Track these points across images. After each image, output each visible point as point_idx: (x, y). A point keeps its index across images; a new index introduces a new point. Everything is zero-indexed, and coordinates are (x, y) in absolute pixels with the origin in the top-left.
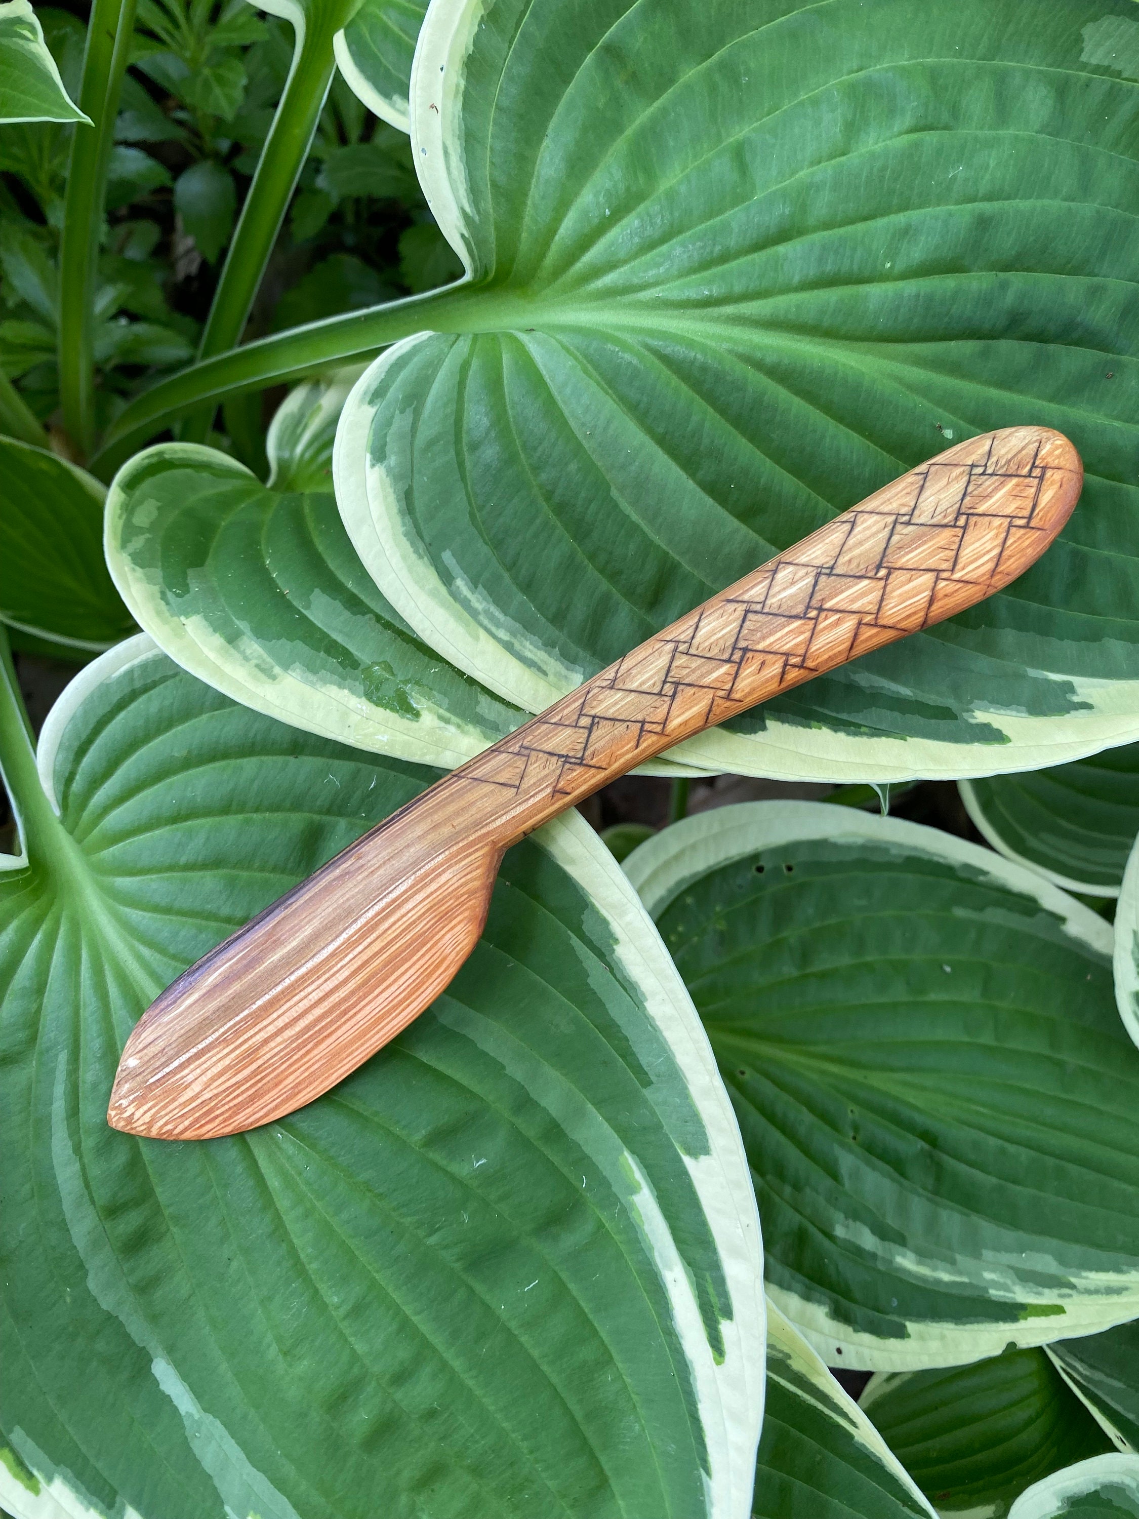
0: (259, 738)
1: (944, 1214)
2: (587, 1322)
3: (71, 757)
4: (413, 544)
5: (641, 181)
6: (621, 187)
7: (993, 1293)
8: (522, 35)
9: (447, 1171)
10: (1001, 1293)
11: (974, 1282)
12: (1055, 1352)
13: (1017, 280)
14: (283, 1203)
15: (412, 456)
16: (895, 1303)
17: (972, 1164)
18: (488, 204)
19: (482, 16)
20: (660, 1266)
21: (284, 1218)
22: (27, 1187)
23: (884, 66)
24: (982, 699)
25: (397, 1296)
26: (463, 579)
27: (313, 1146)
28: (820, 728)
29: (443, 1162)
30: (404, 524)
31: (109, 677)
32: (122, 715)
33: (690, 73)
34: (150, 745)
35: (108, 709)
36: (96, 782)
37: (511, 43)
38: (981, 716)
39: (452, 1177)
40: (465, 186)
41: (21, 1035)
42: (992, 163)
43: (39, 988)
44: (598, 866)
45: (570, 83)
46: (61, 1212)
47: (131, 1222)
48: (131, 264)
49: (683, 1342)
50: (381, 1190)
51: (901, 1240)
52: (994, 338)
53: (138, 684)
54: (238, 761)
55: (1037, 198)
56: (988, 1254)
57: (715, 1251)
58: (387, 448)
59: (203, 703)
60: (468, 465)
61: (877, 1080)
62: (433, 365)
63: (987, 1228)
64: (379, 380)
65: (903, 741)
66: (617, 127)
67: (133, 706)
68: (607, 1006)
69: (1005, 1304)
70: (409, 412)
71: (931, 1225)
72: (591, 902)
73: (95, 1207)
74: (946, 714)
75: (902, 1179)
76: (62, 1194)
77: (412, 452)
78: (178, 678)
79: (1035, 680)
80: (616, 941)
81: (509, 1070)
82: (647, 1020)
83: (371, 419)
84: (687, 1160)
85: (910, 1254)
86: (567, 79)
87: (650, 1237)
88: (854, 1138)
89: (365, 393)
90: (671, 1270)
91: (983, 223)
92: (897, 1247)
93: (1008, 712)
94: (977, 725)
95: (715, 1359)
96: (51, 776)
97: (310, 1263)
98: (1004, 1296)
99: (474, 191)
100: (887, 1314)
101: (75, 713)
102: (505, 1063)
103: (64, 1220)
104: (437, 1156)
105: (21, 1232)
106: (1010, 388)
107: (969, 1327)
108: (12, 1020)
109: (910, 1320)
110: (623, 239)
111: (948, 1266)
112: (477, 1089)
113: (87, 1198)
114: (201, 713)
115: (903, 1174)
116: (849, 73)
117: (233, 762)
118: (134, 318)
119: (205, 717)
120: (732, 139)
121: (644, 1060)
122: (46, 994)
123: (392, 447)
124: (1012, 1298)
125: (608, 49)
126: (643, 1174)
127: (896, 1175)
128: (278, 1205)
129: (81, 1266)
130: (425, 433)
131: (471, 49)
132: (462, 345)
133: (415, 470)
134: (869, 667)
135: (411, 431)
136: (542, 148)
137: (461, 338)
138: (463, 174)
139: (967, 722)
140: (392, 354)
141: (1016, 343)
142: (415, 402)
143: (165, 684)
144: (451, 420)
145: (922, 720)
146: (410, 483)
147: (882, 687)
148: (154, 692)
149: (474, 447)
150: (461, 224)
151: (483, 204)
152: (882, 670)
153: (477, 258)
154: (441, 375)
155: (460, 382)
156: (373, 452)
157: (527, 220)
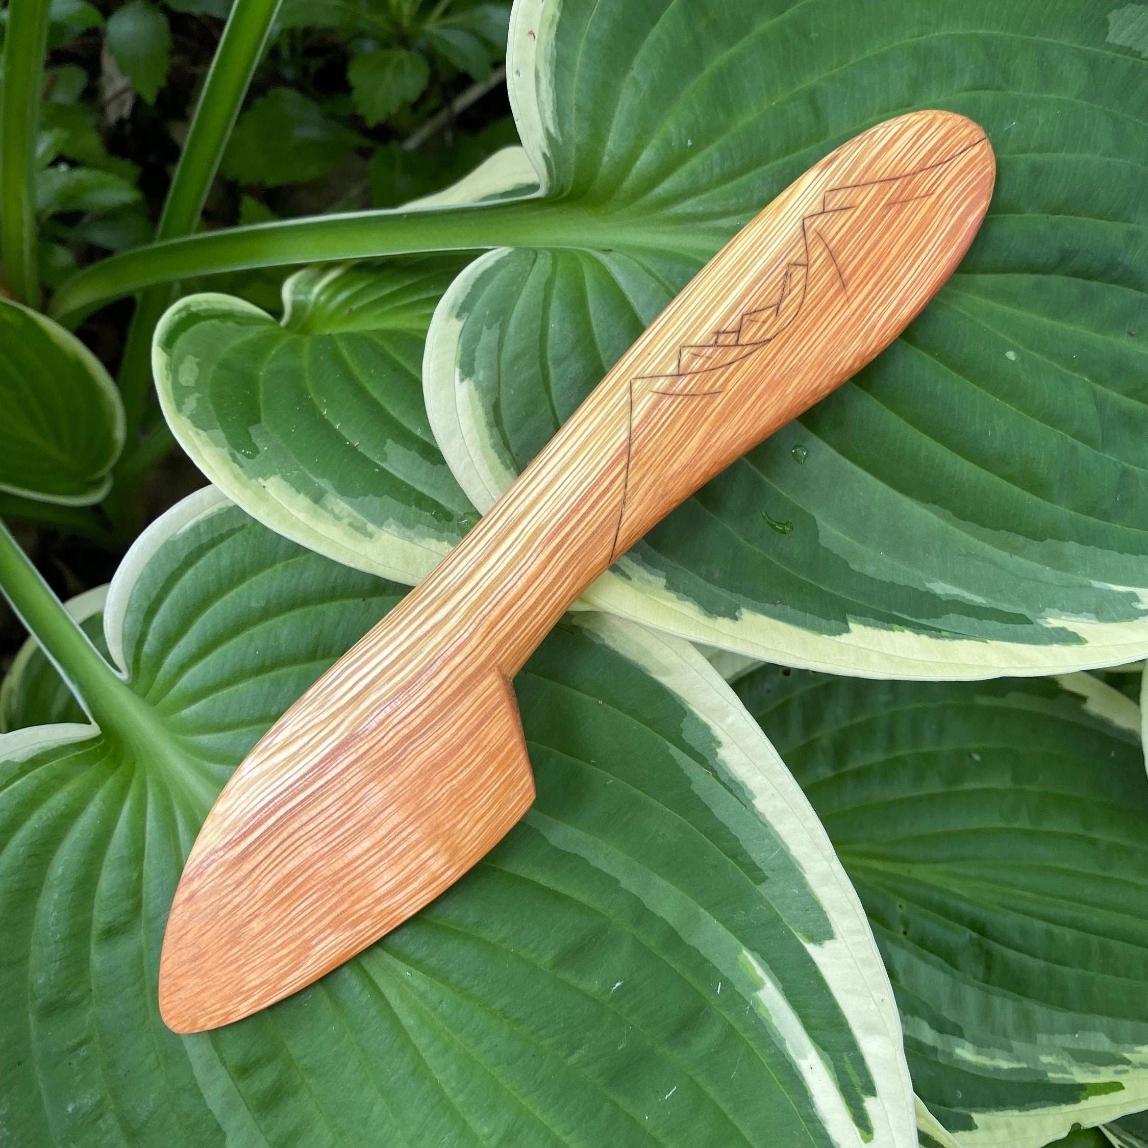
0: (339, 581)
1: (997, 1001)
2: (728, 1122)
3: (141, 618)
4: (500, 458)
5: (720, 116)
6: (702, 121)
7: (1052, 1076)
9: (579, 989)
10: (1060, 1075)
11: (1032, 1066)
12: (1111, 1131)
13: (1065, 222)
14: (420, 1041)
15: (499, 370)
16: (960, 1095)
17: (1018, 949)
18: (572, 128)
20: (794, 1056)
21: (423, 1055)
22: (152, 1056)
23: (943, 33)
24: (1053, 607)
25: (545, 1119)
27: (444, 980)
28: (903, 631)
29: (574, 982)
30: (492, 437)
31: (174, 534)
32: (191, 572)
34: (224, 599)
35: (176, 566)
36: (168, 642)
38: (1053, 622)
39: (585, 995)
40: (552, 108)
41: (127, 905)
42: (1041, 120)
43: (137, 856)
44: (695, 673)
45: (656, 23)
46: (193, 1077)
47: (265, 1079)
48: (61, 109)
49: (826, 1126)
50: (518, 1015)
51: (958, 1032)
52: (1046, 273)
53: (205, 540)
54: (319, 607)
55: (1079, 153)
56: (1043, 1038)
57: (849, 1032)
58: (476, 364)
59: (276, 553)
60: (553, 377)
61: (921, 873)
63: (1040, 1012)
64: (466, 294)
65: (984, 644)
66: (698, 67)
67: (202, 562)
68: (713, 810)
69: (1065, 1086)
70: (496, 327)
71: (986, 1013)
72: (689, 710)
73: (226, 1068)
74: (1021, 619)
75: (954, 970)
76: (191, 1059)
77: (499, 365)
78: (245, 531)
79: (1100, 590)
80: (719, 744)
81: (624, 883)
82: (757, 817)
83: (459, 334)
84: (811, 948)
85: (969, 1045)
86: (654, 19)
87: (779, 1029)
88: (905, 933)
89: (453, 306)
90: (806, 1058)
91: (1035, 172)
92: (955, 1038)
94: (1053, 628)
95: (862, 1137)
96: (120, 640)
97: (455, 1097)
98: (1063, 1079)
99: (560, 114)
100: (952, 1107)
101: (142, 573)
102: (618, 878)
103: (196, 1085)
104: (566, 976)
105: (151, 1104)
107: (1033, 1112)
108: (114, 891)
109: (976, 1112)
110: (703, 168)
111: (1006, 1054)
112: (596, 905)
113: (217, 1060)
114: (273, 563)
115: (954, 965)
116: (911, 37)
117: (314, 609)
118: (73, 164)
119: (279, 567)
121: (757, 856)
122: (145, 861)
123: (480, 361)
124: (1071, 1079)
126: (765, 970)
127: (947, 966)
128: (415, 1042)
129: (219, 1130)
130: (510, 348)
132: (543, 264)
133: (502, 384)
134: (943, 577)
135: (498, 346)
136: (628, 79)
137: (540, 256)
138: (552, 97)
139: (1042, 626)
140: (477, 268)
141: (1065, 279)
142: (502, 318)
143: (234, 536)
144: (537, 336)
145: (999, 625)
146: (497, 395)
147: (957, 595)
148: (223, 546)
149: (559, 361)
150: (544, 143)
151: (567, 127)
152: (955, 580)
153: (555, 177)
154: (525, 293)
155: (546, 303)
156: (462, 367)
157: (610, 145)
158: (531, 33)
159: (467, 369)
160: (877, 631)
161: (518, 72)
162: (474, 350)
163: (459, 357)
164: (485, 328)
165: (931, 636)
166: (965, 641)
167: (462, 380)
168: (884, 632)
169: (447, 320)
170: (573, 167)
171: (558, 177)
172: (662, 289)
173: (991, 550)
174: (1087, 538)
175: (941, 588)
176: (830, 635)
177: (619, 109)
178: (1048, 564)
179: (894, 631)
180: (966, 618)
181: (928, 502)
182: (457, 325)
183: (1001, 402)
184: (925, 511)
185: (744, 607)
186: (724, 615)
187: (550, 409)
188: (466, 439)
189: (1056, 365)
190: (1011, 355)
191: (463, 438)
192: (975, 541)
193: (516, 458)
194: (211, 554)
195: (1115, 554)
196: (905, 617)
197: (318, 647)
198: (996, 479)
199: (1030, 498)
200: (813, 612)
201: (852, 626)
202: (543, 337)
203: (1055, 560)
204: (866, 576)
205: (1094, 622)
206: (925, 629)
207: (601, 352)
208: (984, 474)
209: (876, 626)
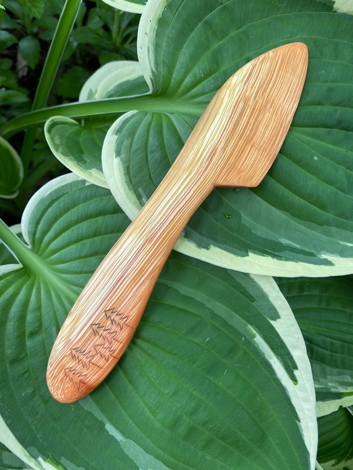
1: (315, 365)
3: (34, 226)
4: (128, 186)
5: (215, 66)
6: (208, 68)
7: (333, 390)
8: (178, 14)
11: (326, 387)
12: (351, 409)
13: (340, 109)
15: (130, 154)
17: (322, 348)
18: (161, 69)
19: (166, 6)
20: (268, 359)
23: (299, 37)
24: (324, 250)
26: (145, 198)
28: (268, 257)
30: (126, 178)
33: (233, 33)
34: (62, 217)
37: (174, 16)
38: (324, 256)
40: (154, 62)
42: (334, 71)
45: (193, 31)
52: (332, 128)
53: (54, 197)
55: (348, 83)
56: (329, 377)
57: (287, 349)
58: (121, 152)
60: (149, 158)
62: (139, 122)
63: (328, 369)
64: (120, 126)
65: (297, 263)
66: (208, 48)
69: (337, 393)
70: (130, 138)
74: (312, 255)
77: (130, 153)
79: (342, 245)
83: (116, 140)
84: (272, 322)
86: (192, 30)
87: (262, 350)
89: (114, 130)
90: (272, 359)
91: (330, 90)
93: (333, 256)
94: (323, 259)
98: (336, 391)
99: (157, 64)
102: (205, 304)
106: (336, 145)
107: (325, 402)
110: (207, 85)
111: (317, 382)
116: (287, 38)
120: (246, 56)
123: (123, 151)
125: (206, 22)
126: (256, 331)
130: (134, 147)
131: (161, 16)
132: (149, 117)
133: (131, 159)
134: (285, 237)
135: (130, 145)
136: (182, 52)
137: (148, 114)
138: (154, 58)
139: (319, 258)
140: (124, 117)
141: (339, 131)
142: (132, 135)
143: (64, 196)
144: (144, 143)
145: (303, 256)
146: (129, 164)
147: (290, 244)
148: (60, 199)
149: (152, 152)
150: (151, 74)
151: (159, 68)
152: (290, 239)
153: (155, 87)
154: (141, 126)
155: (148, 130)
156: (116, 152)
157: (174, 76)
158: (146, 33)
159: (118, 153)
160: (258, 256)
161: (141, 48)
162: (121, 147)
163: (115, 149)
164: (125, 139)
165: (278, 259)
166: (290, 262)
167: (116, 157)
168: (261, 256)
169: (112, 135)
170: (161, 83)
171: (156, 87)
172: (190, 128)
173: (303, 228)
174: (340, 226)
175: (284, 241)
176: (241, 257)
177: (178, 63)
178: (324, 235)
179: (264, 256)
180: (292, 253)
181: (282, 210)
182: (116, 137)
183: (311, 175)
184: (280, 213)
185: (212, 244)
186: (204, 248)
187: (148, 169)
188: (116, 179)
189: (333, 162)
190: (316, 158)
191: (115, 178)
192: (298, 224)
193: (134, 187)
194: (57, 203)
195: (349, 232)
196: (270, 251)
197: (96, 232)
198: (307, 203)
199: (319, 210)
200: (236, 248)
201: (250, 254)
202: (146, 143)
203: (327, 233)
204: (257, 236)
205: (338, 257)
206: (276, 256)
207: (167, 150)
208: (303, 201)
209: (258, 254)
